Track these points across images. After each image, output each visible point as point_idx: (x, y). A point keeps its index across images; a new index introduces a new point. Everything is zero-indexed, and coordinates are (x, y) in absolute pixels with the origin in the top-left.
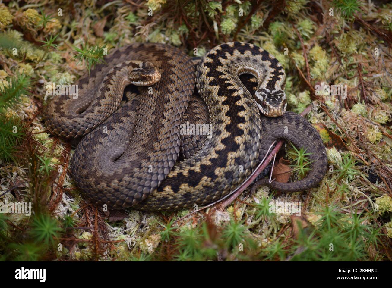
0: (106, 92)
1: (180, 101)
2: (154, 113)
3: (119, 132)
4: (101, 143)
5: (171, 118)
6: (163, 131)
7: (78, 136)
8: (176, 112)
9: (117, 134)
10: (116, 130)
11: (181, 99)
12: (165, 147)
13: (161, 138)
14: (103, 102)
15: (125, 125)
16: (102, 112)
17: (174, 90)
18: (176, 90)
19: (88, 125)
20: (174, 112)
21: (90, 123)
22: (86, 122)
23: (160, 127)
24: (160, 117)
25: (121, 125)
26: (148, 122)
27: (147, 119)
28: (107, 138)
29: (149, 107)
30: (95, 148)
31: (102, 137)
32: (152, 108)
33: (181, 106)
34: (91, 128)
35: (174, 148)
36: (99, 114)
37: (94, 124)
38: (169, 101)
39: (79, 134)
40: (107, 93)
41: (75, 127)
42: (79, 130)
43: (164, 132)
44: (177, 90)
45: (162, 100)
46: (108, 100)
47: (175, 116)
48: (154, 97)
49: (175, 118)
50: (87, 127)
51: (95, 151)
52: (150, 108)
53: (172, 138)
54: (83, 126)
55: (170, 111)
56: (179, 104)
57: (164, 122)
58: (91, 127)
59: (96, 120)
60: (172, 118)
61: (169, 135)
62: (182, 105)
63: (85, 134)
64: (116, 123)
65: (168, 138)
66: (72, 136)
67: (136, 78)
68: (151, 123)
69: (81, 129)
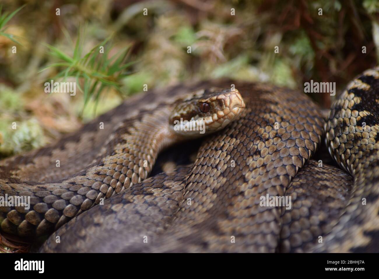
0: (119, 145)
1: (283, 153)
2: (223, 174)
3: (142, 208)
4: (98, 225)
5: (260, 183)
6: (241, 203)
7: (47, 222)
8: (273, 172)
9: (137, 212)
10: (136, 205)
11: (285, 151)
12: (244, 230)
13: (237, 214)
14: (108, 160)
15: (157, 200)
16: (105, 175)
17: (271, 136)
18: (275, 137)
19: (71, 196)
20: (267, 172)
21: (76, 193)
22: (68, 189)
23: (235, 196)
24: (236, 180)
25: (147, 198)
26: (208, 190)
27: (207, 187)
28: (113, 215)
29: (214, 166)
30: (83, 233)
31: (102, 214)
32: (219, 167)
33: (284, 162)
34: (79, 207)
35: (264, 235)
36: (98, 178)
37: (84, 197)
38: (258, 152)
39: (49, 219)
40: (119, 148)
41: (41, 199)
42: (50, 206)
43: (242, 205)
44: (277, 136)
45: (244, 151)
46: (120, 156)
47: (270, 179)
48: (225, 149)
49: (269, 183)
50: (68, 202)
51: (84, 238)
52: (216, 167)
53: (261, 217)
54: (59, 197)
55: (260, 170)
56: (281, 159)
57: (243, 187)
58: (77, 203)
59: (90, 188)
60: (263, 182)
61: (253, 211)
62: (288, 160)
63: (62, 218)
64: (135, 195)
65: (252, 216)
66: (34, 221)
67: (188, 113)
68: (214, 191)
69: (54, 205)
